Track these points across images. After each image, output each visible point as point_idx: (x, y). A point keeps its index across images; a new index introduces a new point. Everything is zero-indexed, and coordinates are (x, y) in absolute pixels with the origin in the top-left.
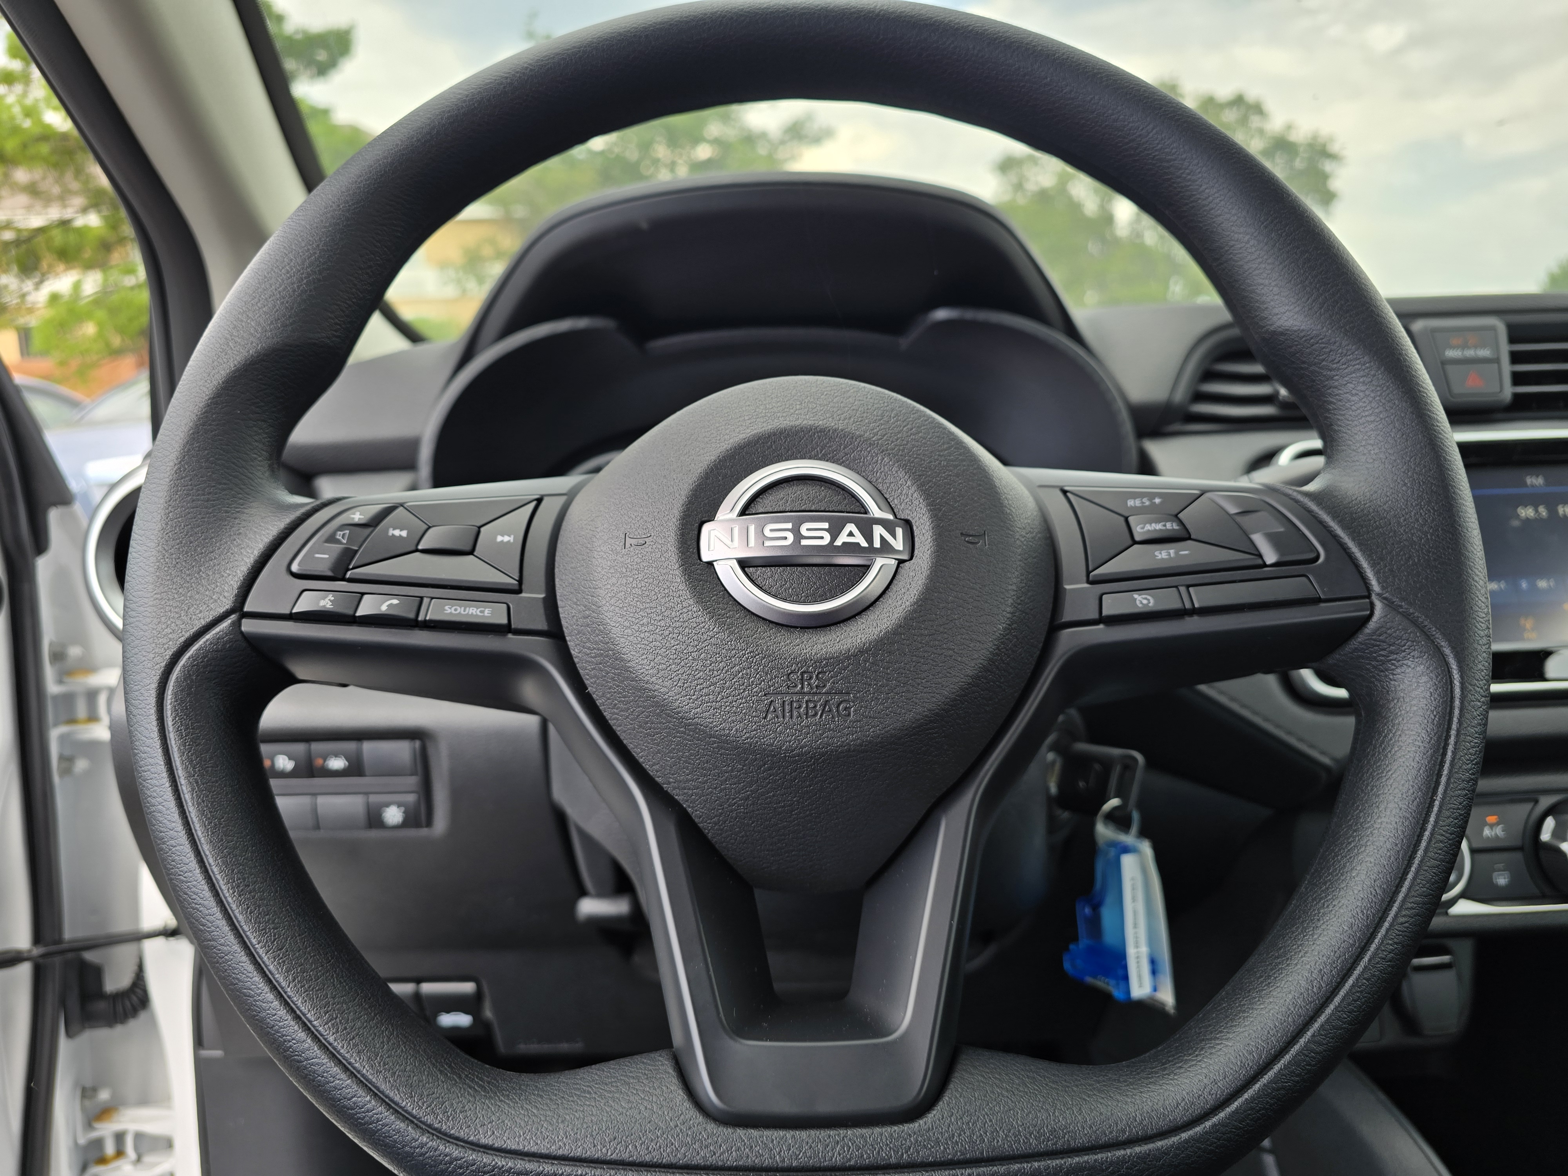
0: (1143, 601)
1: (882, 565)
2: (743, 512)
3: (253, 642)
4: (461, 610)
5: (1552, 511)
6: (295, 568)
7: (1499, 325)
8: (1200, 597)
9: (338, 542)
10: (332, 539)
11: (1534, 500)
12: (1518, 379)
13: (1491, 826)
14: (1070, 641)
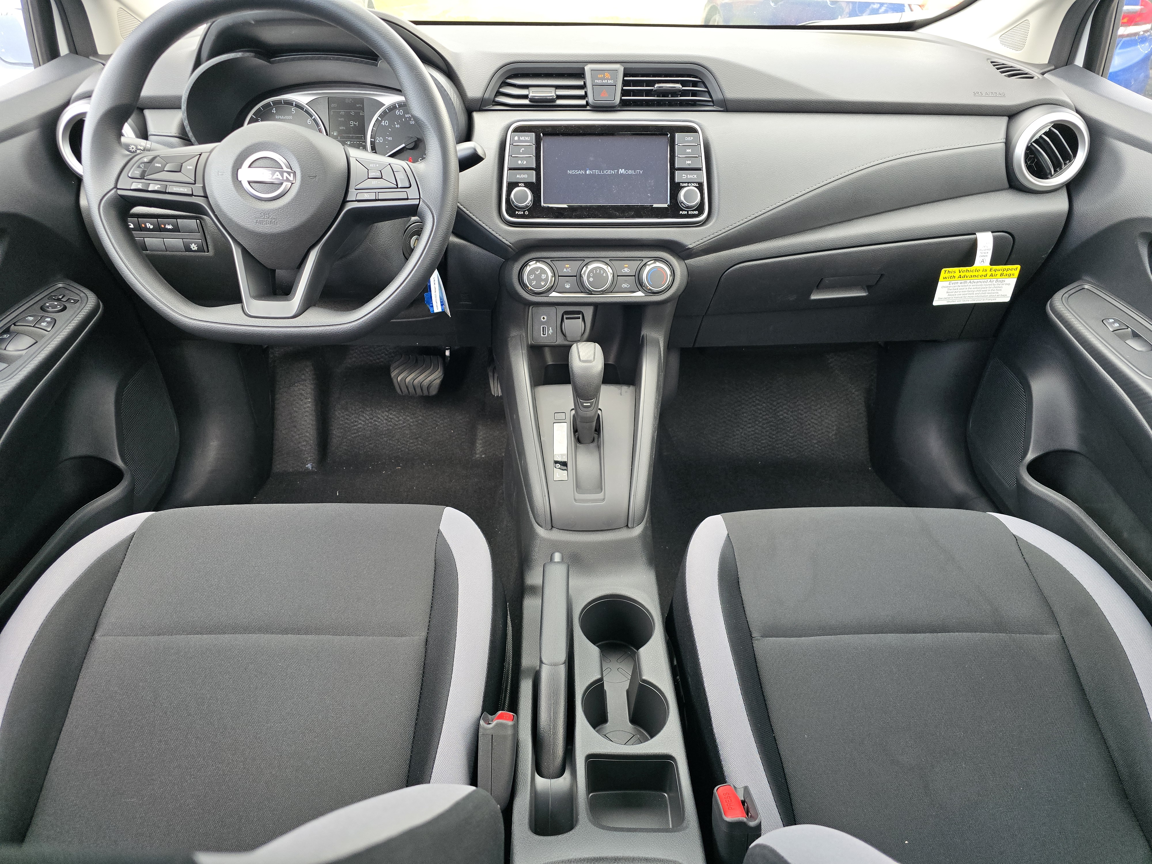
0: (367, 196)
1: (286, 185)
2: (250, 167)
3: (122, 196)
4: (178, 189)
6: (130, 175)
7: (620, 68)
8: (381, 196)
9: (141, 168)
10: (139, 167)
12: (624, 93)
13: (567, 268)
14: (349, 206)
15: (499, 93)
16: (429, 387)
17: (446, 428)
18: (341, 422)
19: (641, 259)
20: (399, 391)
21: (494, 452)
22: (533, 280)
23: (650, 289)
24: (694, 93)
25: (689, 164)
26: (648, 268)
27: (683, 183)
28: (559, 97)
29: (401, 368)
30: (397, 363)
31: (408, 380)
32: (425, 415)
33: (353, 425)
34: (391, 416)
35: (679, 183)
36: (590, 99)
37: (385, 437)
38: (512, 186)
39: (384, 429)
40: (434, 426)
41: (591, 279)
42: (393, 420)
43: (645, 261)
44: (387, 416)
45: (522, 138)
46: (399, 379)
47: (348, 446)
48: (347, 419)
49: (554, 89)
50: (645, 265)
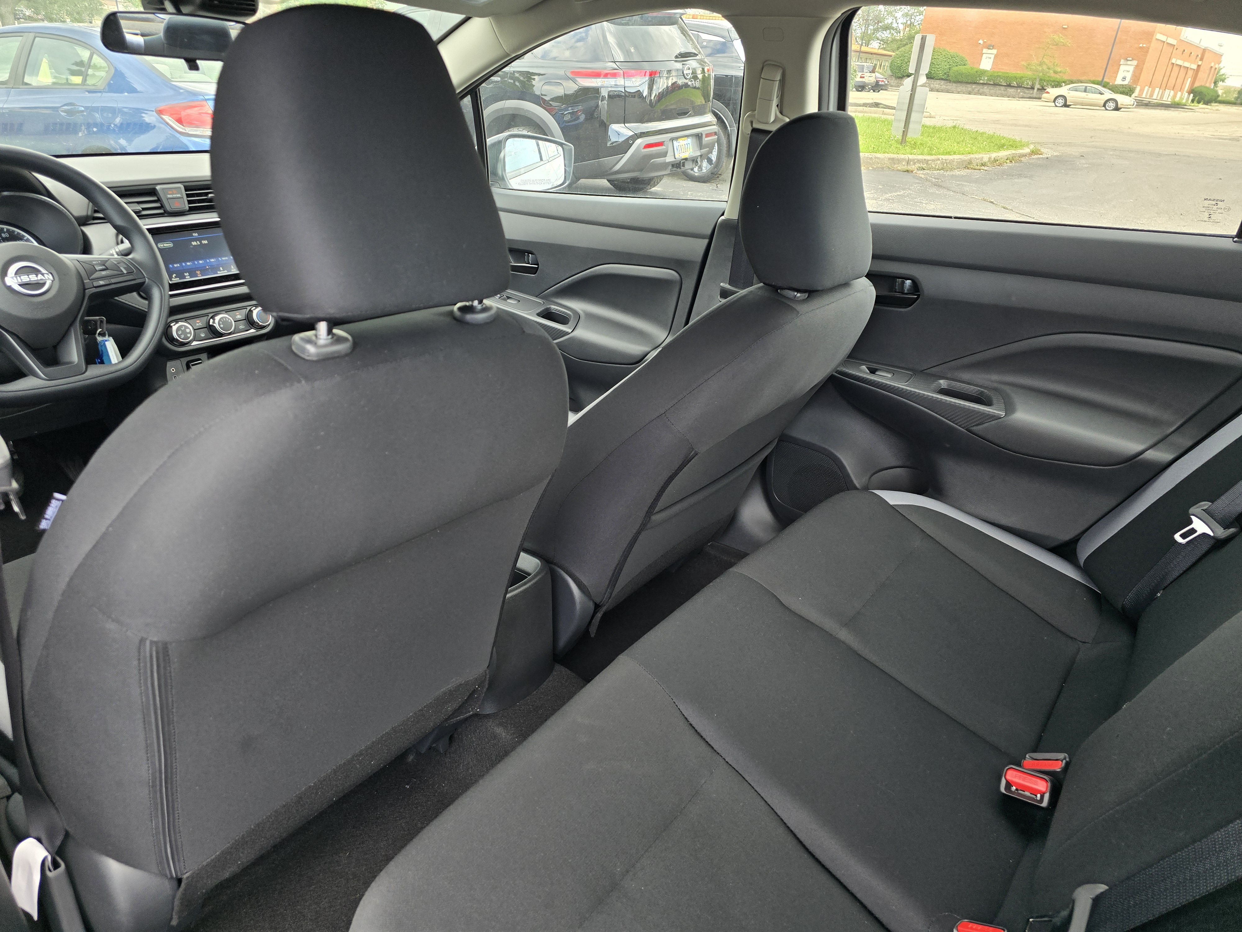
0: (102, 283)
1: (48, 282)
2: (15, 274)
5: (201, 242)
7: (181, 186)
8: (113, 281)
11: (195, 240)
12: (190, 202)
13: (198, 323)
14: (89, 292)
19: (246, 307)
22: (181, 334)
23: (261, 325)
26: (254, 313)
28: (144, 209)
36: (167, 208)
41: (222, 326)
43: (249, 308)
49: (136, 204)
50: (251, 311)
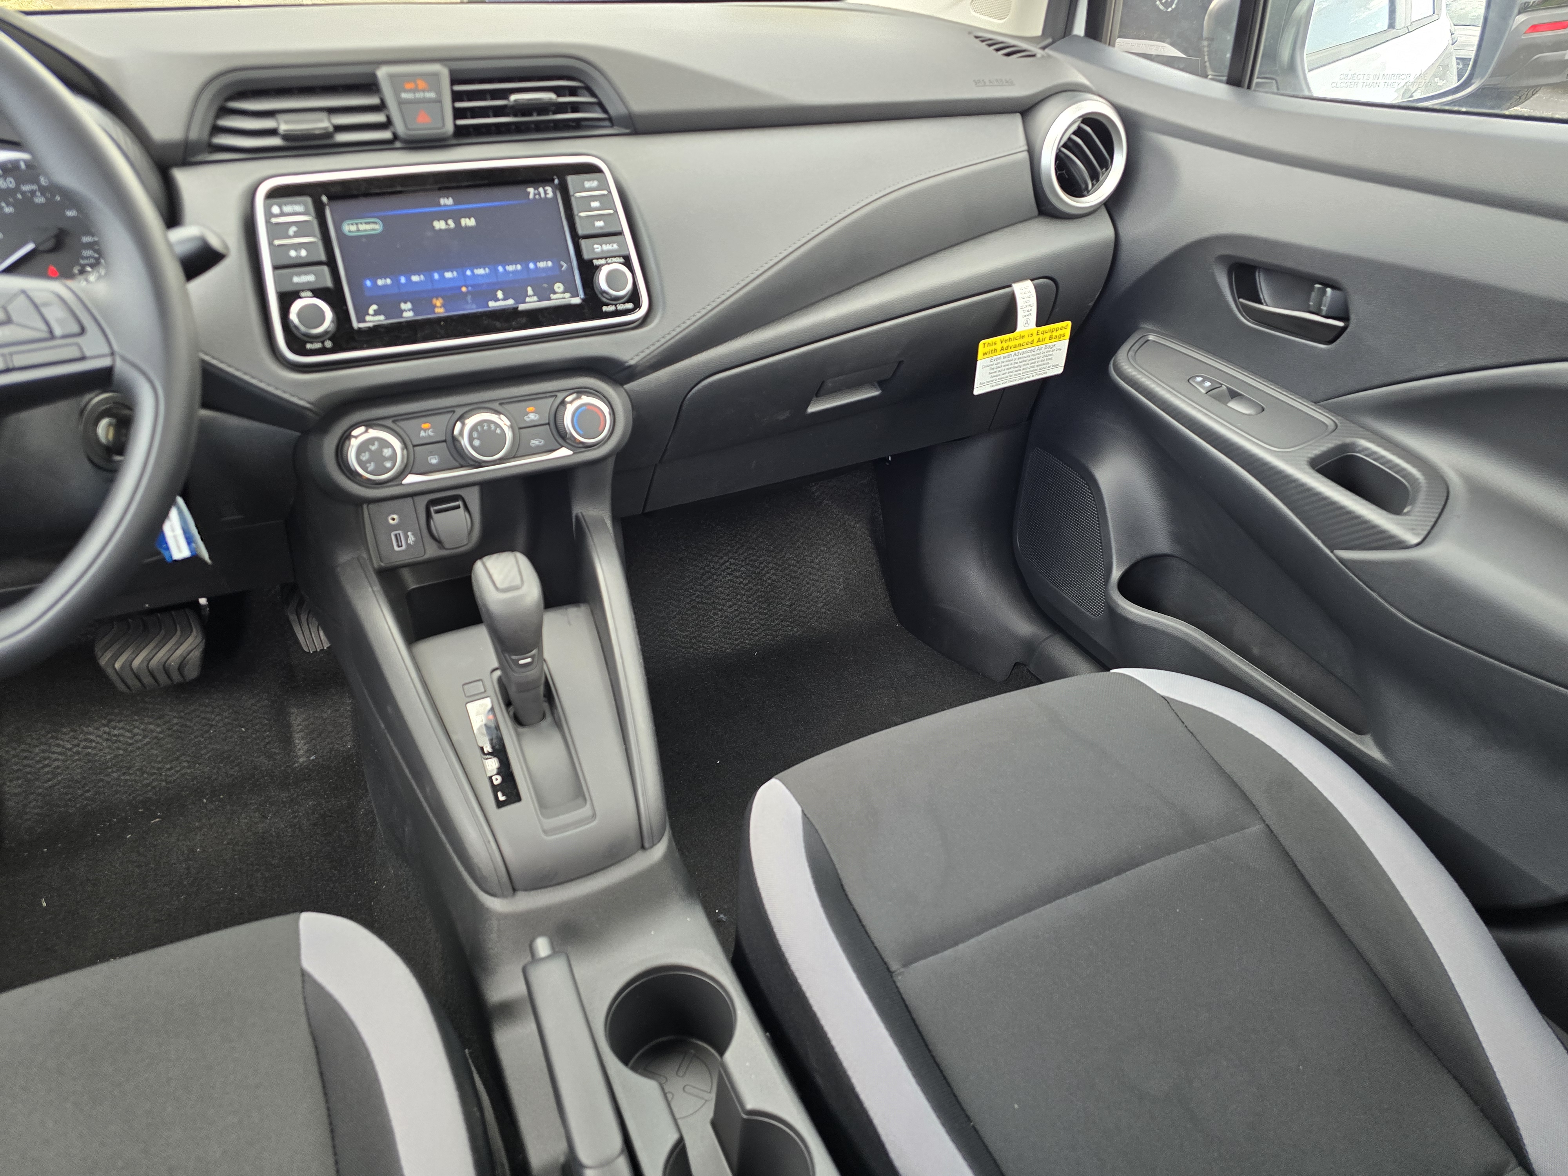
5: (457, 223)
7: (444, 72)
11: (444, 216)
12: (459, 114)
13: (425, 430)
15: (217, 130)
16: (181, 667)
17: (229, 727)
18: (15, 768)
19: (553, 394)
20: (122, 687)
21: (331, 746)
22: (369, 461)
23: (580, 443)
24: (575, 107)
25: (601, 228)
26: (570, 409)
27: (597, 259)
28: (339, 129)
29: (116, 647)
30: (106, 639)
31: (136, 663)
32: (182, 714)
33: (41, 765)
34: (116, 732)
35: (591, 261)
36: (400, 127)
37: (113, 772)
38: (287, 299)
39: (108, 757)
40: (206, 728)
41: (477, 443)
42: (121, 738)
43: (561, 396)
44: (109, 733)
45: (287, 209)
46: (118, 665)
47: (42, 807)
48: (26, 758)
49: (323, 115)
50: (563, 403)
